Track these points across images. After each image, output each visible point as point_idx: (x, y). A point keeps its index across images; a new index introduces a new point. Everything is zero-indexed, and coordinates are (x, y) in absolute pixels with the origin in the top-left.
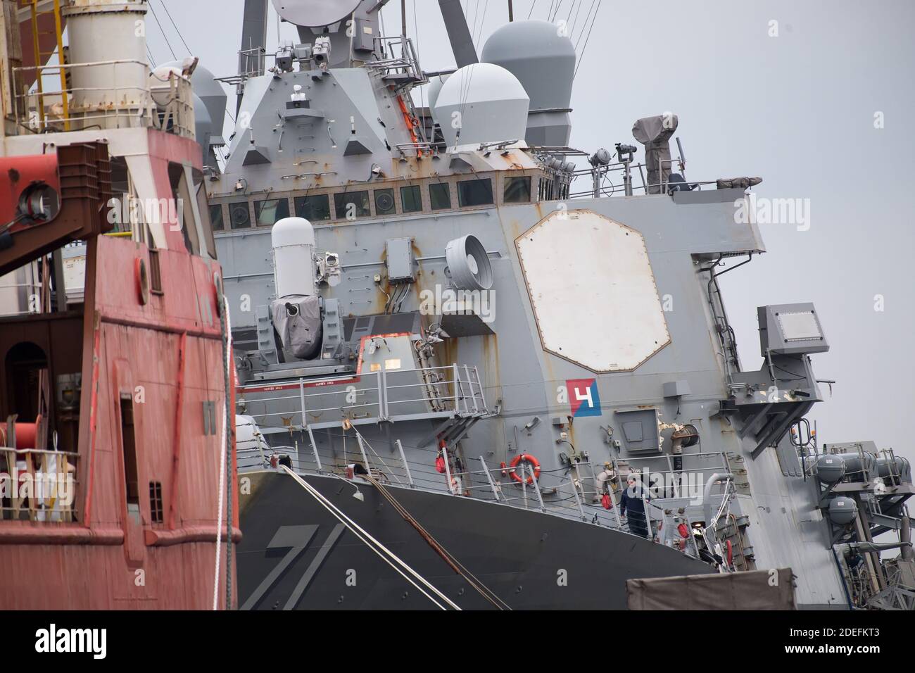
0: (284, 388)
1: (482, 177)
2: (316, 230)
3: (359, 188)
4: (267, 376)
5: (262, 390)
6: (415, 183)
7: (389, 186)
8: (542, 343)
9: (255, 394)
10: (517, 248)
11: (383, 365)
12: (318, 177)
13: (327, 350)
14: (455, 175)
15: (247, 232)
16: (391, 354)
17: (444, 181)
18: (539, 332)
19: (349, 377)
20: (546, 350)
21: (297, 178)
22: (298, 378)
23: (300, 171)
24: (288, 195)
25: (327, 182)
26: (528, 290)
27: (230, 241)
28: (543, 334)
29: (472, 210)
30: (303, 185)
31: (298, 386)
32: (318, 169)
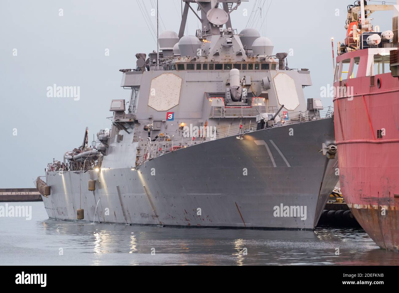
0: (235, 107)
1: (267, 63)
2: (240, 72)
3: (239, 63)
4: (230, 104)
5: (230, 107)
6: (252, 63)
7: (246, 63)
8: (279, 102)
9: (228, 108)
10: (273, 80)
11: (258, 104)
12: (230, 60)
13: (243, 100)
14: (261, 62)
15: (213, 71)
16: (259, 102)
17: (258, 63)
18: (278, 100)
19: (249, 106)
20: (279, 104)
21: (225, 59)
22: (241, 105)
23: (226, 58)
24: (223, 63)
25: (232, 61)
26: (276, 90)
27: (208, 73)
28: (279, 100)
29: (264, 70)
30: (227, 61)
31: (241, 107)
32: (230, 58)
